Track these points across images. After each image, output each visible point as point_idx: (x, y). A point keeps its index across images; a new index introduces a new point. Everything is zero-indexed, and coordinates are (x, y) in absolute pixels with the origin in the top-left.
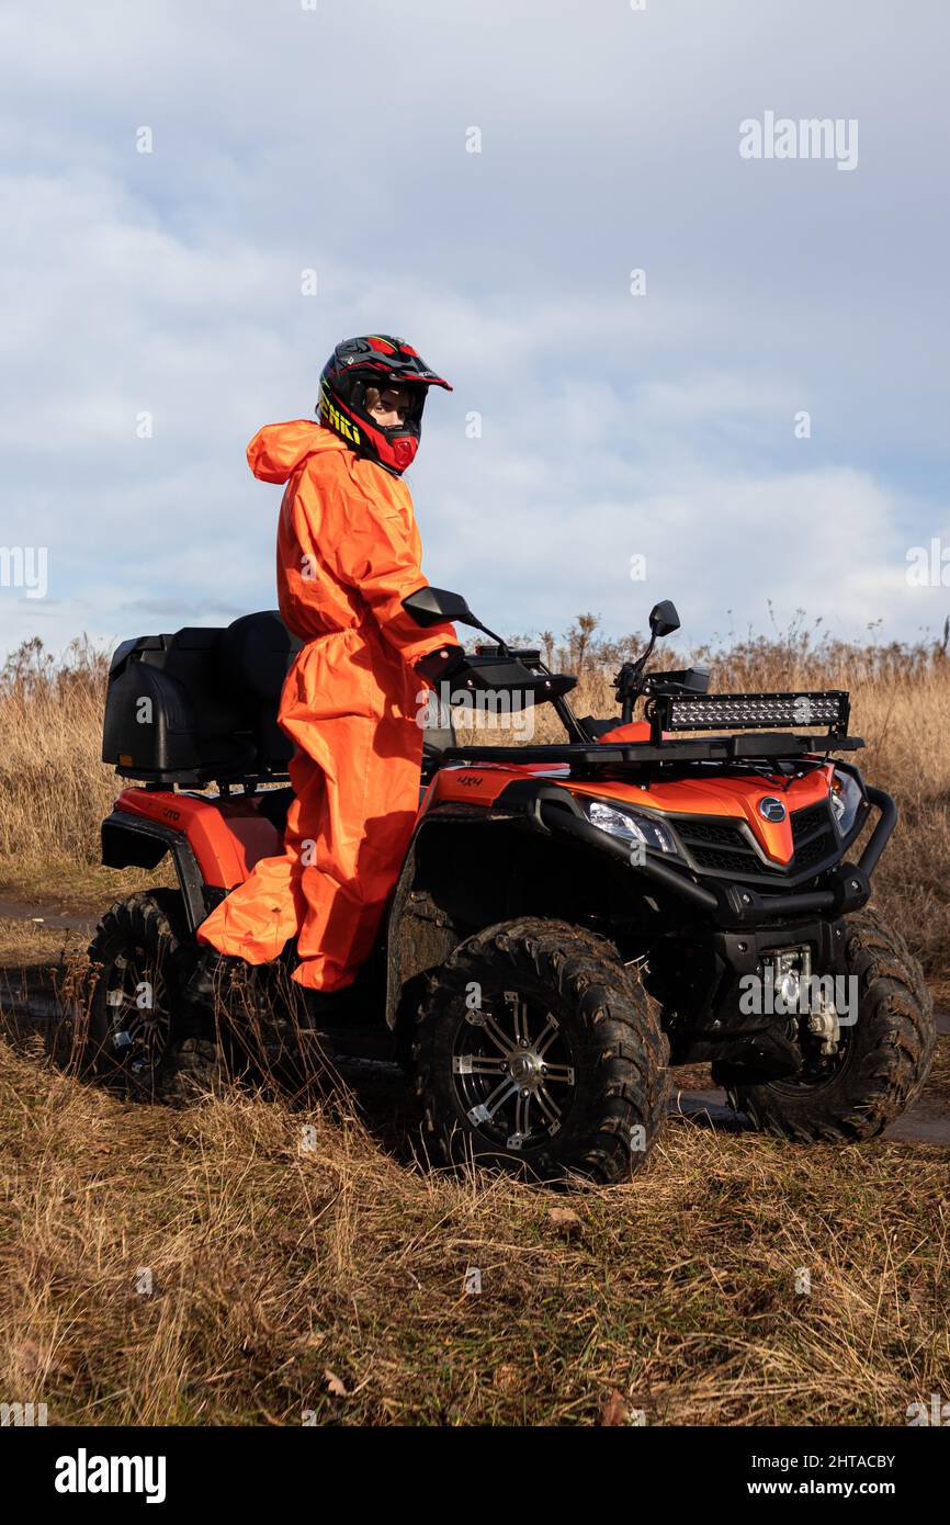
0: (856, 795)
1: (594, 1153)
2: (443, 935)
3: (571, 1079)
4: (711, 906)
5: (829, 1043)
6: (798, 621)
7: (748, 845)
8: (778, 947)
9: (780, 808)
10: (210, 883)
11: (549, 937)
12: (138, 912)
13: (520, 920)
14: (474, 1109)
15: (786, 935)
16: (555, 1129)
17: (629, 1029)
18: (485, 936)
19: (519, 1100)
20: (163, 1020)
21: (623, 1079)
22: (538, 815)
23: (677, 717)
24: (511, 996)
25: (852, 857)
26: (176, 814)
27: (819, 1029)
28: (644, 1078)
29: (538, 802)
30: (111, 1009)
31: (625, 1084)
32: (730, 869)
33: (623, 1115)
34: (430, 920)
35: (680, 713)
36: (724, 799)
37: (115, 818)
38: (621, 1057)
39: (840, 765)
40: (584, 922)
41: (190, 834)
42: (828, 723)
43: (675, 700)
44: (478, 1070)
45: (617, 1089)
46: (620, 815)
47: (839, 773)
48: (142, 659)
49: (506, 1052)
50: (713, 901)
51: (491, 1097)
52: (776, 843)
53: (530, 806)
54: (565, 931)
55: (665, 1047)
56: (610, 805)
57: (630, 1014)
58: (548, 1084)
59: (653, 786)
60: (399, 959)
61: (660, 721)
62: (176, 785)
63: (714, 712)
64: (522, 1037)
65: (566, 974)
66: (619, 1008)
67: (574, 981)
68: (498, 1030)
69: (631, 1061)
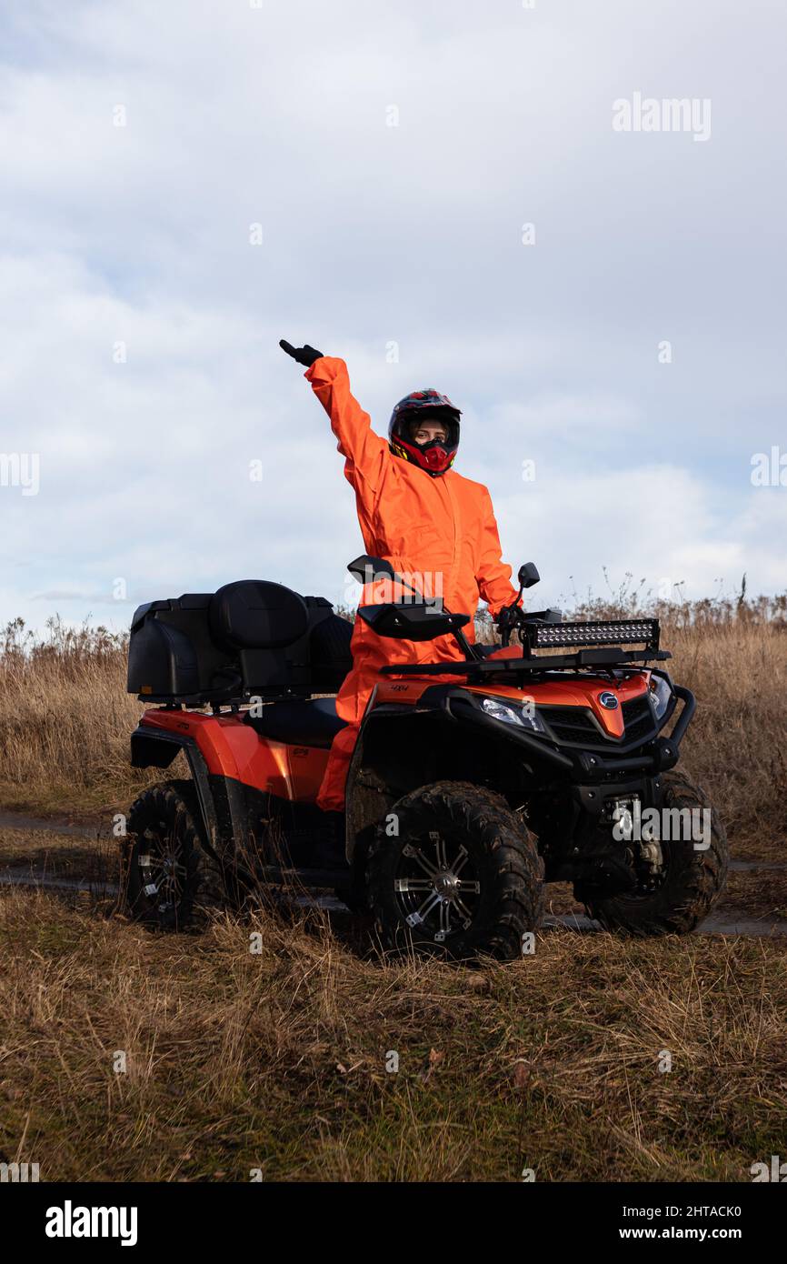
0: (666, 692)
1: (495, 939)
2: (383, 799)
3: (478, 890)
4: (570, 766)
5: (655, 866)
6: (626, 582)
7: (593, 726)
8: (617, 795)
9: (614, 699)
10: (214, 772)
11: (460, 793)
12: (161, 796)
13: (438, 783)
14: (410, 916)
15: (622, 787)
16: (467, 924)
17: (516, 853)
18: (413, 796)
19: (442, 907)
20: (181, 873)
21: (513, 887)
22: (448, 708)
23: (541, 638)
24: (434, 835)
25: (666, 732)
26: (186, 725)
27: (648, 856)
28: (528, 886)
29: (448, 699)
30: (142, 868)
31: (515, 891)
32: (581, 742)
33: (514, 913)
34: (373, 788)
35: (543, 636)
36: (575, 694)
37: (141, 731)
38: (512, 872)
39: (655, 672)
40: (482, 784)
41: (198, 738)
42: (645, 640)
43: (539, 627)
44: (412, 889)
45: (509, 893)
46: (504, 708)
47: (654, 677)
48: (156, 617)
49: (431, 874)
50: (571, 764)
51: (423, 906)
52: (613, 723)
53: (443, 702)
54: (470, 788)
55: (541, 864)
56: (497, 701)
57: (516, 842)
58: (462, 895)
59: (527, 687)
60: (353, 815)
61: (530, 642)
62: (183, 706)
63: (566, 635)
64: (442, 864)
65: (471, 817)
66: (509, 839)
67: (478, 821)
68: (425, 859)
69: (519, 875)
